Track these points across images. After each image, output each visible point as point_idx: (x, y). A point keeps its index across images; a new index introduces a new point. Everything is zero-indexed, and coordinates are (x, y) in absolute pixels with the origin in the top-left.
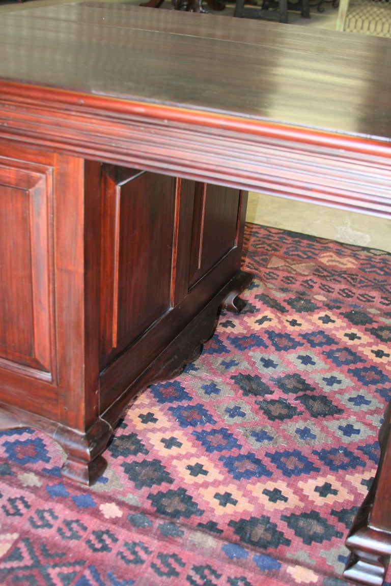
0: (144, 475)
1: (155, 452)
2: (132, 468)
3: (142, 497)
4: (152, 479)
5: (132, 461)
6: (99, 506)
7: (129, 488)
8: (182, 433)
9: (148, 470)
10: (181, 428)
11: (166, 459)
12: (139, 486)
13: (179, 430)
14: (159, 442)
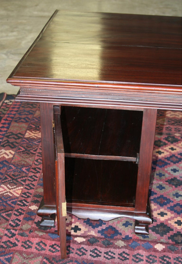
0: (161, 230)
1: (159, 220)
2: (154, 229)
3: (166, 239)
4: (165, 231)
5: (152, 226)
6: (154, 246)
7: (159, 237)
8: (163, 209)
9: (161, 228)
10: (162, 207)
11: (165, 221)
12: (162, 235)
13: (162, 208)
14: (157, 215)
